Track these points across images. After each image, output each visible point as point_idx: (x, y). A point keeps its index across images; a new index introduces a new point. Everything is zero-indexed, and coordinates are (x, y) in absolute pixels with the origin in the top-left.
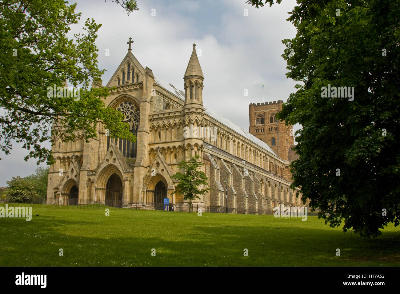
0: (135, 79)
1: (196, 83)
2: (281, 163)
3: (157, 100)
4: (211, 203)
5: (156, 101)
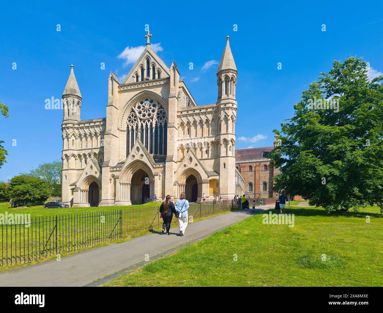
0: (157, 76)
3: (183, 97)
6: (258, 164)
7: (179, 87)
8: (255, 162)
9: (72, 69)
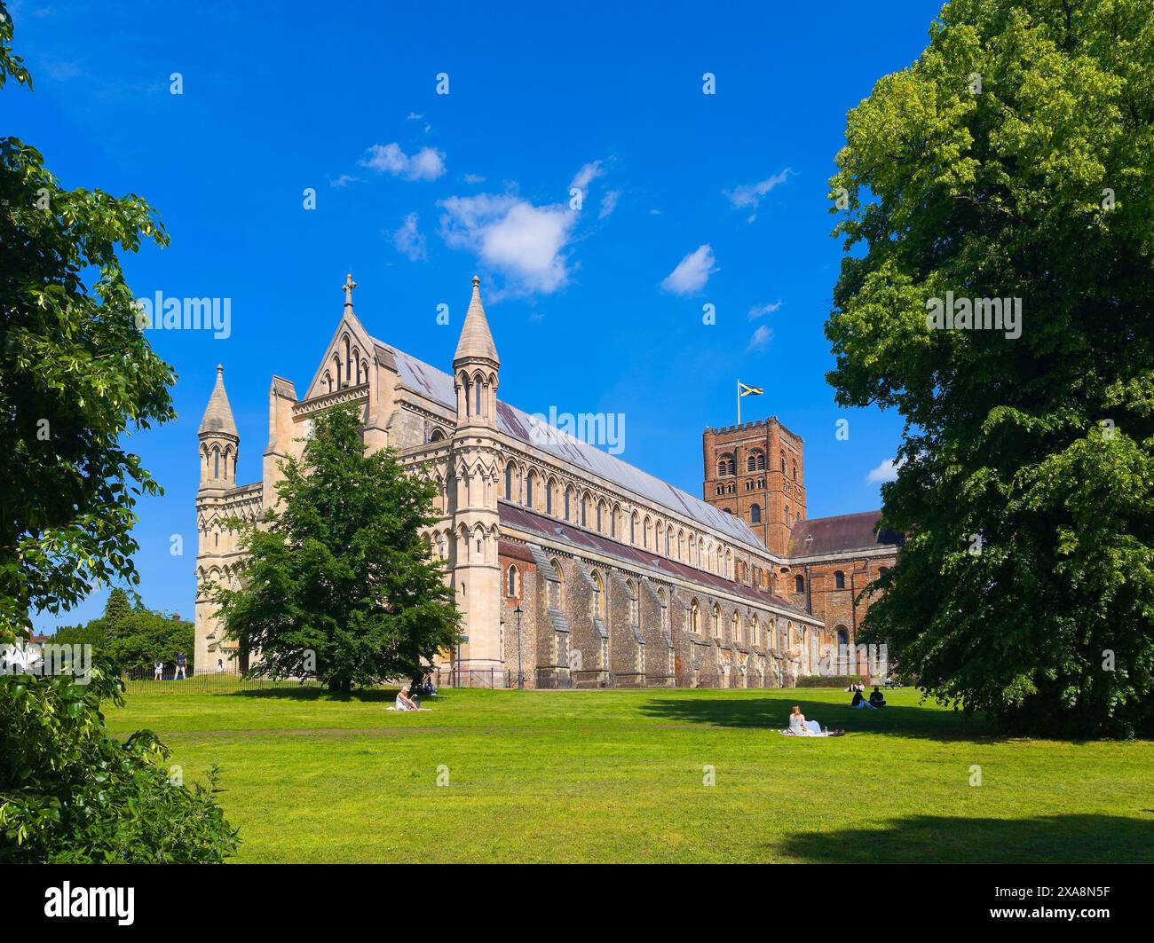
0: (363, 376)
1: (479, 378)
2: (768, 560)
3: (406, 424)
4: (540, 659)
5: (402, 427)
6: (860, 565)
7: (396, 402)
8: (853, 560)
9: (220, 375)
